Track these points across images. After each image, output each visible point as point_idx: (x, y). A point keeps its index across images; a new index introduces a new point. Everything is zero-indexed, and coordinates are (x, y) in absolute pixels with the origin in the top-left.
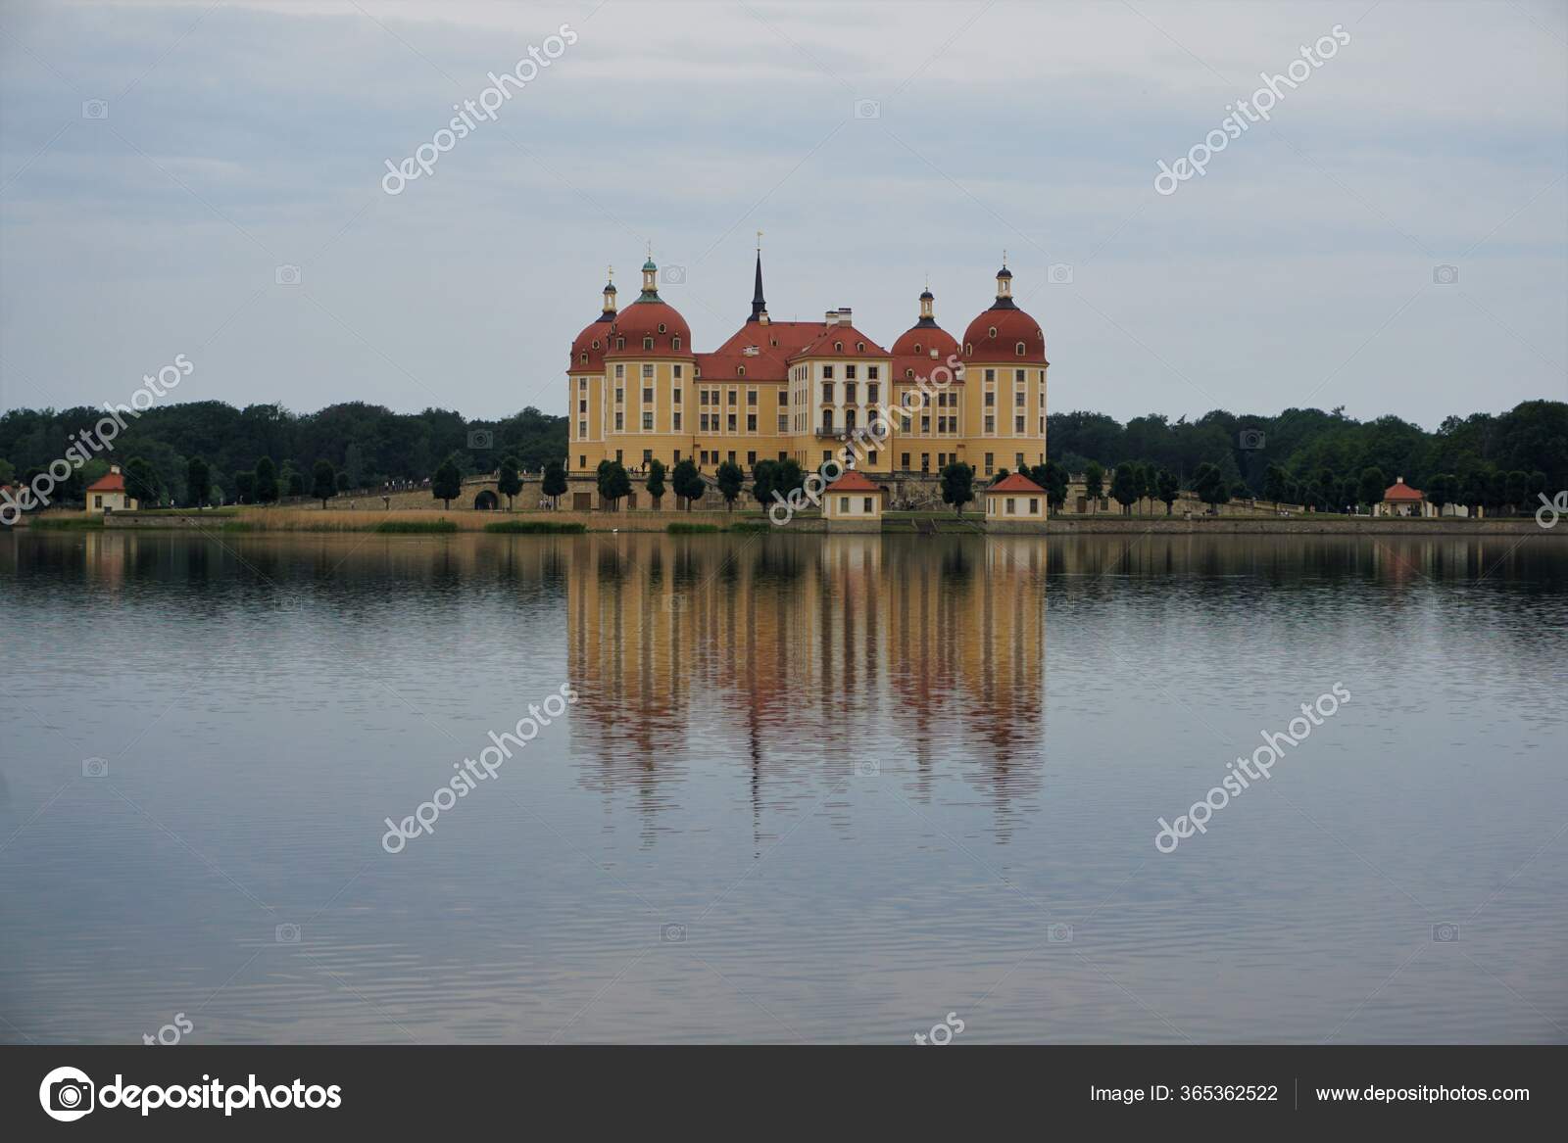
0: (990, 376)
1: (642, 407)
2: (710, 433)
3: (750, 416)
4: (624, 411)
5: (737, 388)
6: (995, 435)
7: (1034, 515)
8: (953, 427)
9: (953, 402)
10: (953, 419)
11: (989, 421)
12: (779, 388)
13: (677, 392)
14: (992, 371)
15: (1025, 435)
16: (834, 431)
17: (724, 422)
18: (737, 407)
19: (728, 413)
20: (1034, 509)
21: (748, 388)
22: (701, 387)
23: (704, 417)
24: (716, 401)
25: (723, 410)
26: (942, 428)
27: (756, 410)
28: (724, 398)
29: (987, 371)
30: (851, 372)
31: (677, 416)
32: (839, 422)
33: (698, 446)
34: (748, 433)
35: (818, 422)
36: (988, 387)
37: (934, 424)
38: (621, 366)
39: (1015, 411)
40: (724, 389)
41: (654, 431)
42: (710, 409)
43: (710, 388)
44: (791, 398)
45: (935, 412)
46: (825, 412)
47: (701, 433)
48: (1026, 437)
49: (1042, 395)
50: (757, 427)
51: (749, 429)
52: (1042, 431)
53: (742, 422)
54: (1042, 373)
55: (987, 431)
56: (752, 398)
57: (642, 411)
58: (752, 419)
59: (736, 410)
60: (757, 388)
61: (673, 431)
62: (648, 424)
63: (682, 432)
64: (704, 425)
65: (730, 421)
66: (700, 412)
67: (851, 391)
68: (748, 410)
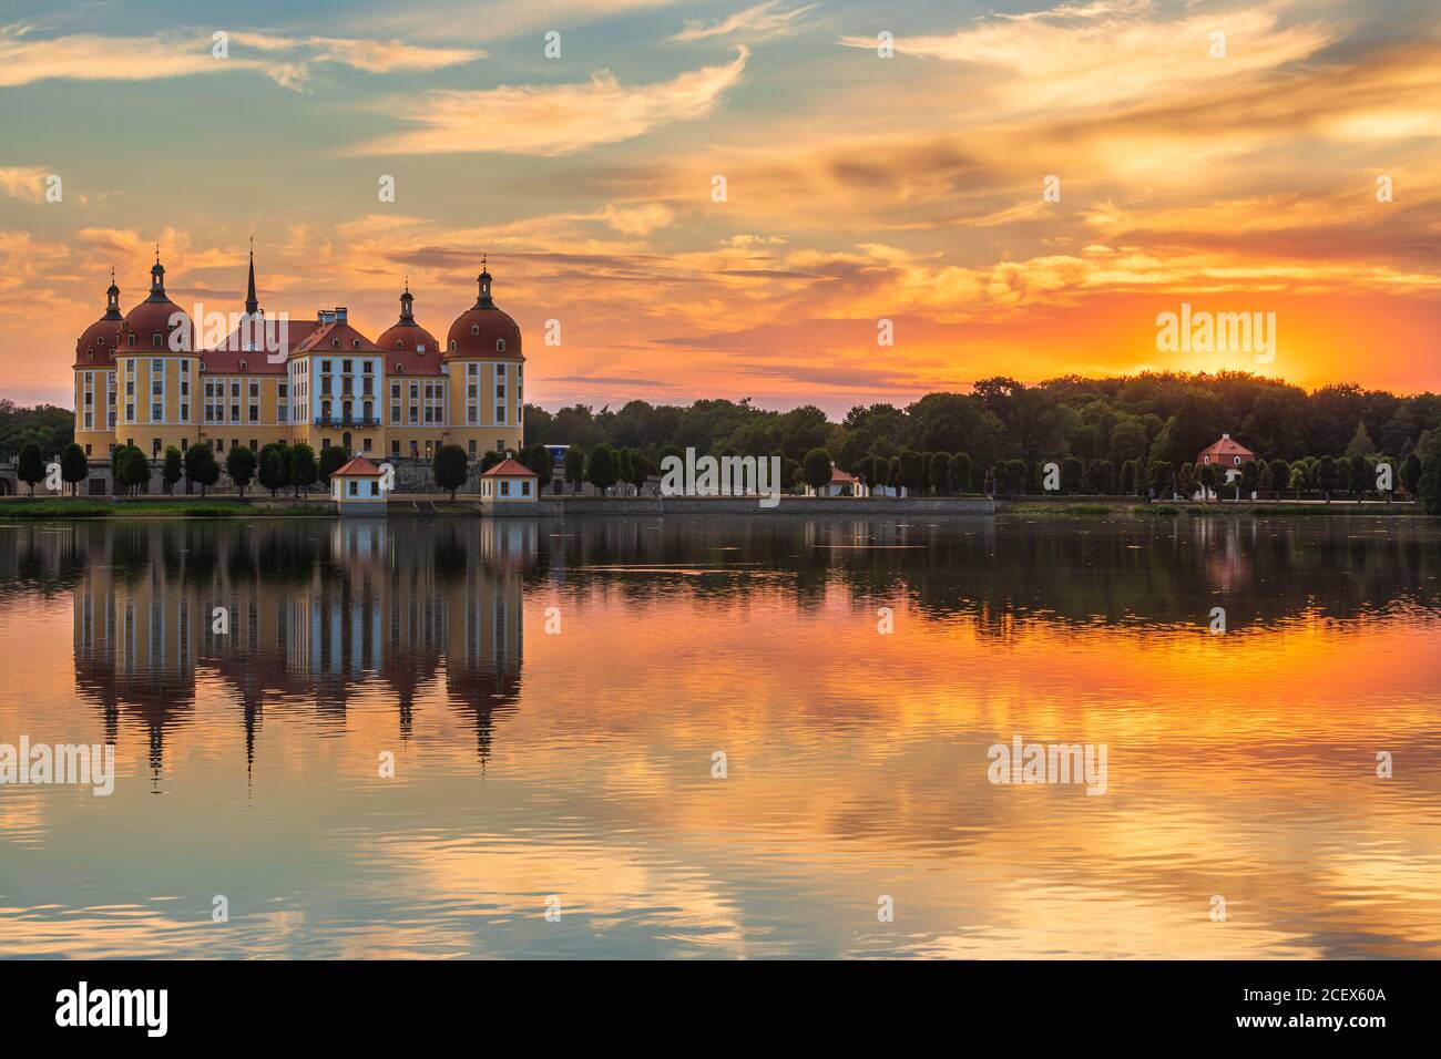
0: (473, 370)
1: (152, 399)
2: (215, 423)
3: (252, 407)
4: (135, 402)
5: (240, 380)
6: (478, 424)
7: (526, 497)
8: (439, 417)
9: (439, 394)
10: (439, 409)
11: (472, 411)
12: (279, 381)
13: (185, 385)
14: (475, 366)
15: (505, 424)
16: (332, 420)
17: (227, 412)
18: (240, 398)
19: (232, 404)
20: (526, 491)
21: (250, 380)
22: (206, 380)
23: (210, 408)
24: (220, 393)
25: (227, 401)
26: (429, 418)
27: (258, 401)
28: (228, 390)
29: (470, 366)
30: (347, 366)
31: (185, 407)
32: (337, 412)
33: (204, 435)
34: (250, 423)
35: (318, 413)
36: (475, 380)
37: (421, 414)
38: (132, 361)
39: (496, 402)
40: (227, 382)
41: (163, 422)
42: (215, 401)
43: (215, 381)
44: (290, 391)
45: (422, 402)
46: (324, 403)
47: (206, 423)
48: (506, 425)
49: (520, 388)
50: (259, 417)
51: (252, 419)
52: (520, 420)
53: (244, 412)
54: (520, 367)
55: (470, 420)
56: (254, 390)
57: (152, 402)
58: (254, 410)
59: (239, 401)
60: (259, 381)
61: (181, 422)
62: (157, 415)
63: (189, 422)
64: (209, 416)
65: (233, 410)
66: (206, 404)
67: (348, 383)
68: (250, 401)
